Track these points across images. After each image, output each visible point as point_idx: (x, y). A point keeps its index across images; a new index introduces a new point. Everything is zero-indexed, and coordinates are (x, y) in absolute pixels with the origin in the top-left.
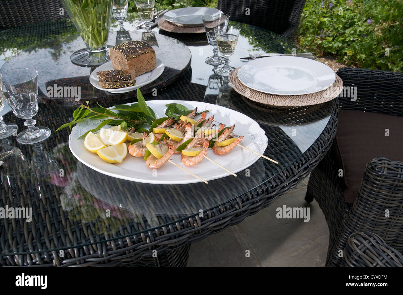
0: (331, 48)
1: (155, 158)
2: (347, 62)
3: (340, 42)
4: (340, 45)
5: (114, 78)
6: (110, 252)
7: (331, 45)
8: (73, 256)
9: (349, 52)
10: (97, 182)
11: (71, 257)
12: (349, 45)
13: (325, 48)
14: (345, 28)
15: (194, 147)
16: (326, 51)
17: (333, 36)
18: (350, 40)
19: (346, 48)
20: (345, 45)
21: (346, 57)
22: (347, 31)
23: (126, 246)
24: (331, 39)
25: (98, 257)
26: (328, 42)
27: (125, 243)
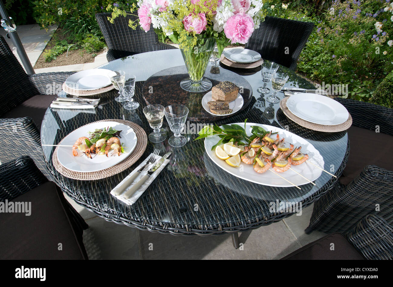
0: (303, 68)
1: (260, 166)
2: (312, 79)
3: (309, 65)
4: (310, 67)
5: (220, 108)
6: (248, 225)
7: (303, 67)
8: (228, 226)
9: (315, 72)
10: (225, 177)
11: (227, 227)
12: (314, 67)
13: (300, 69)
14: (313, 57)
15: (281, 160)
16: (300, 70)
17: (304, 61)
18: (316, 65)
19: (313, 70)
20: (312, 67)
21: (312, 75)
22: (315, 59)
23: (256, 222)
24: (304, 63)
25: (242, 227)
26: (302, 65)
27: (256, 220)
